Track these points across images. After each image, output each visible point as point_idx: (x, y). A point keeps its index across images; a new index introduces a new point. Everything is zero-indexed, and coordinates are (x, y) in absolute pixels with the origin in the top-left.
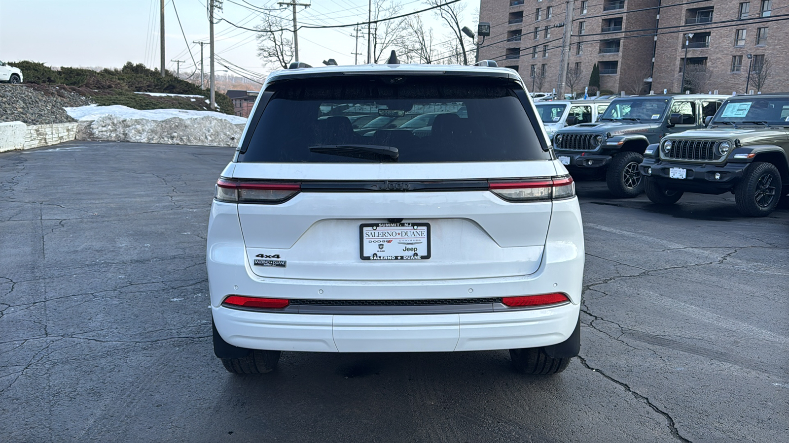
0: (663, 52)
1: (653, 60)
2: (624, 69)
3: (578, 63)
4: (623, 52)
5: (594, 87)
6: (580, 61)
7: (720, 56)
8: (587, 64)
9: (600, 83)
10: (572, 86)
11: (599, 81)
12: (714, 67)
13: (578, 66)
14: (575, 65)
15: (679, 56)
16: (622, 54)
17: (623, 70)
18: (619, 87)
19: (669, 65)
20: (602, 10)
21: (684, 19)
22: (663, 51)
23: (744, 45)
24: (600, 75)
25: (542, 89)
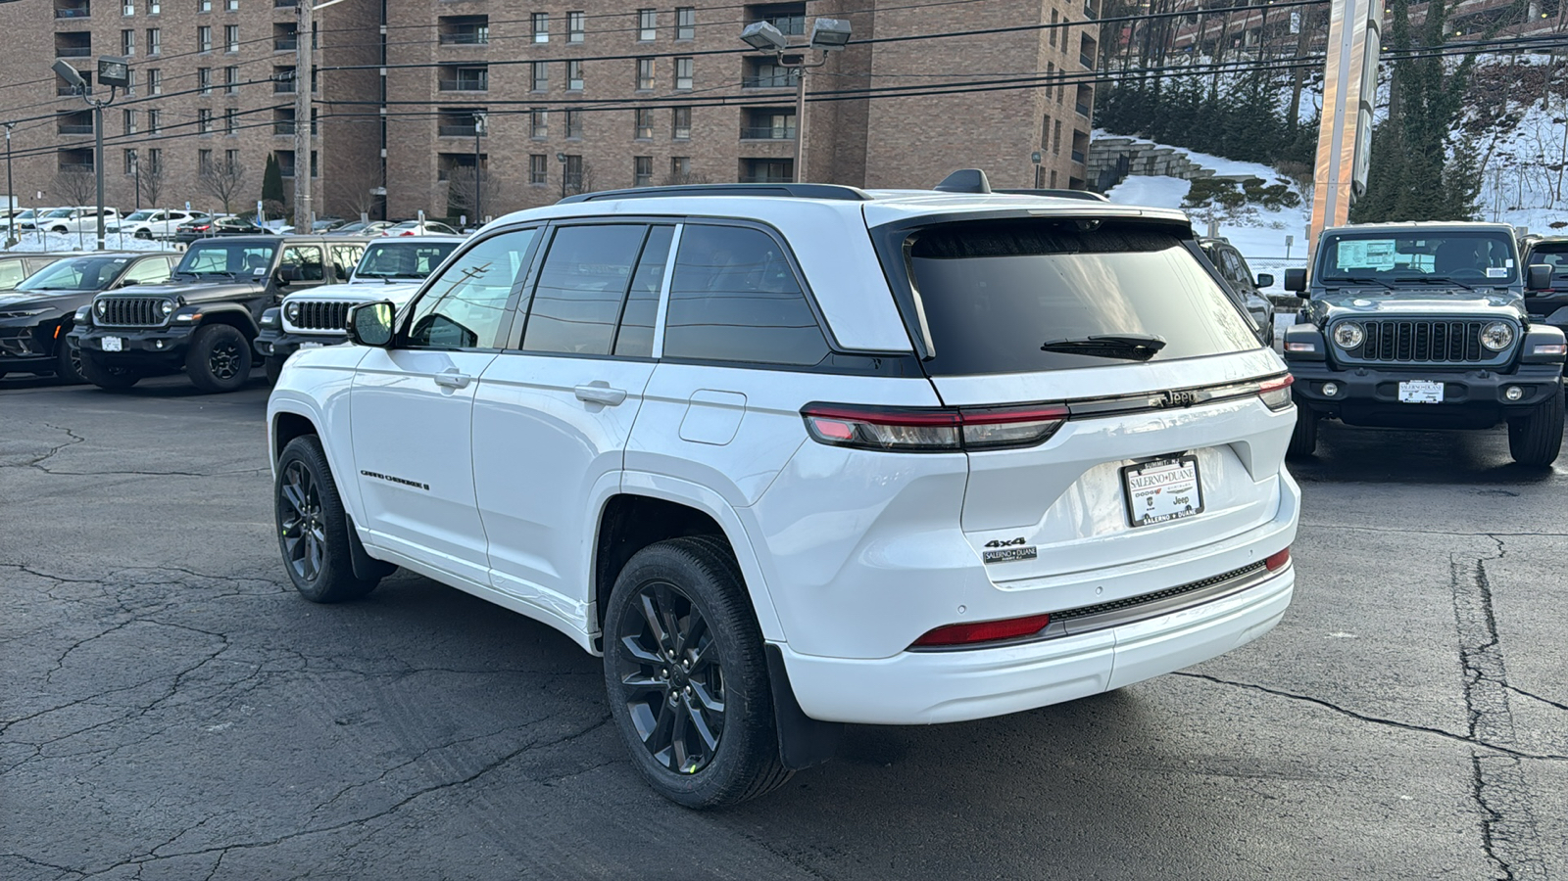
0: (400, 139)
1: (384, 153)
2: (332, 169)
3: (231, 151)
4: (326, 134)
5: (275, 202)
6: (236, 147)
7: (508, 154)
8: (252, 154)
9: (284, 194)
10: (226, 198)
11: (282, 191)
12: (500, 173)
13: (231, 157)
14: (224, 155)
15: (435, 149)
16: (322, 138)
17: (328, 169)
18: (324, 202)
19: (415, 164)
20: (272, 48)
21: (437, 81)
22: (401, 136)
23: (547, 137)
24: (283, 177)
25: (157, 202)
